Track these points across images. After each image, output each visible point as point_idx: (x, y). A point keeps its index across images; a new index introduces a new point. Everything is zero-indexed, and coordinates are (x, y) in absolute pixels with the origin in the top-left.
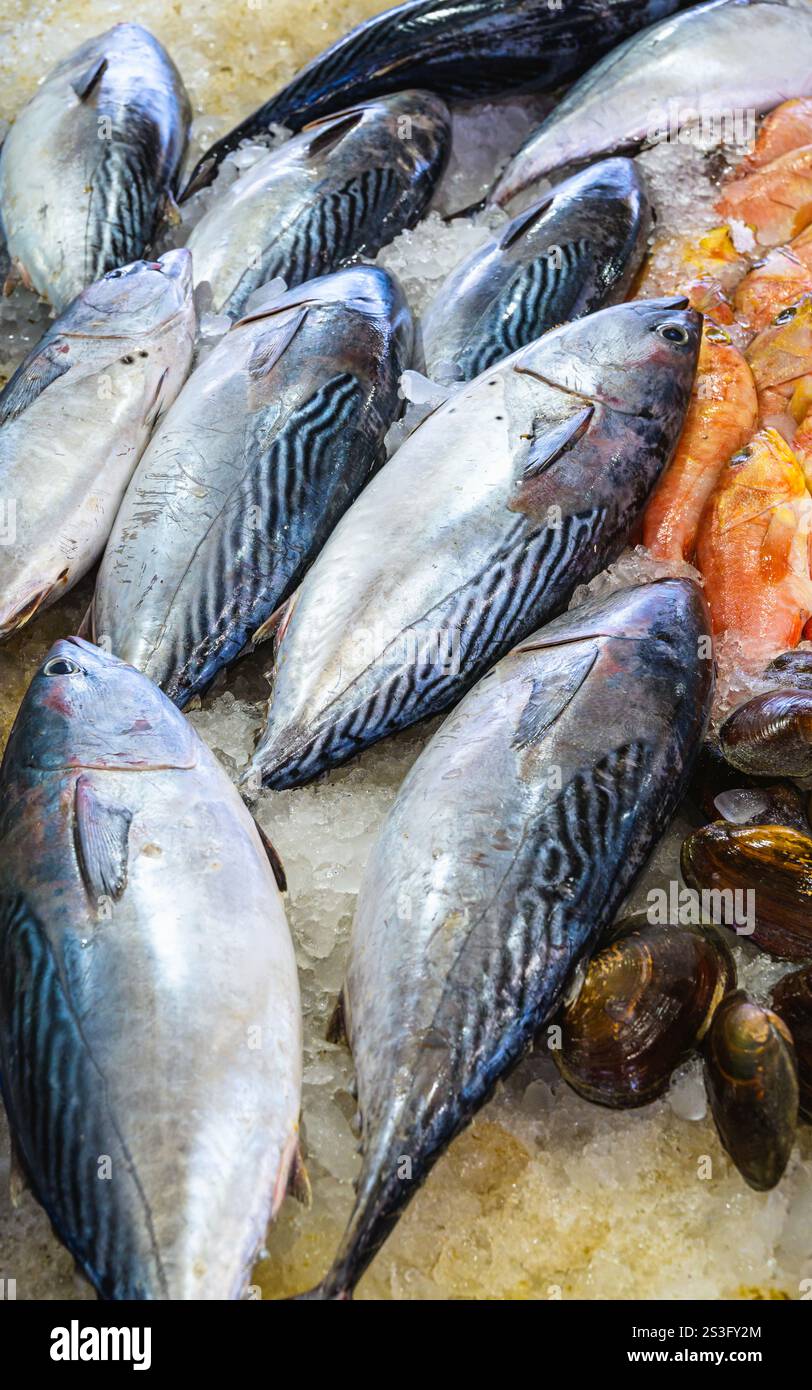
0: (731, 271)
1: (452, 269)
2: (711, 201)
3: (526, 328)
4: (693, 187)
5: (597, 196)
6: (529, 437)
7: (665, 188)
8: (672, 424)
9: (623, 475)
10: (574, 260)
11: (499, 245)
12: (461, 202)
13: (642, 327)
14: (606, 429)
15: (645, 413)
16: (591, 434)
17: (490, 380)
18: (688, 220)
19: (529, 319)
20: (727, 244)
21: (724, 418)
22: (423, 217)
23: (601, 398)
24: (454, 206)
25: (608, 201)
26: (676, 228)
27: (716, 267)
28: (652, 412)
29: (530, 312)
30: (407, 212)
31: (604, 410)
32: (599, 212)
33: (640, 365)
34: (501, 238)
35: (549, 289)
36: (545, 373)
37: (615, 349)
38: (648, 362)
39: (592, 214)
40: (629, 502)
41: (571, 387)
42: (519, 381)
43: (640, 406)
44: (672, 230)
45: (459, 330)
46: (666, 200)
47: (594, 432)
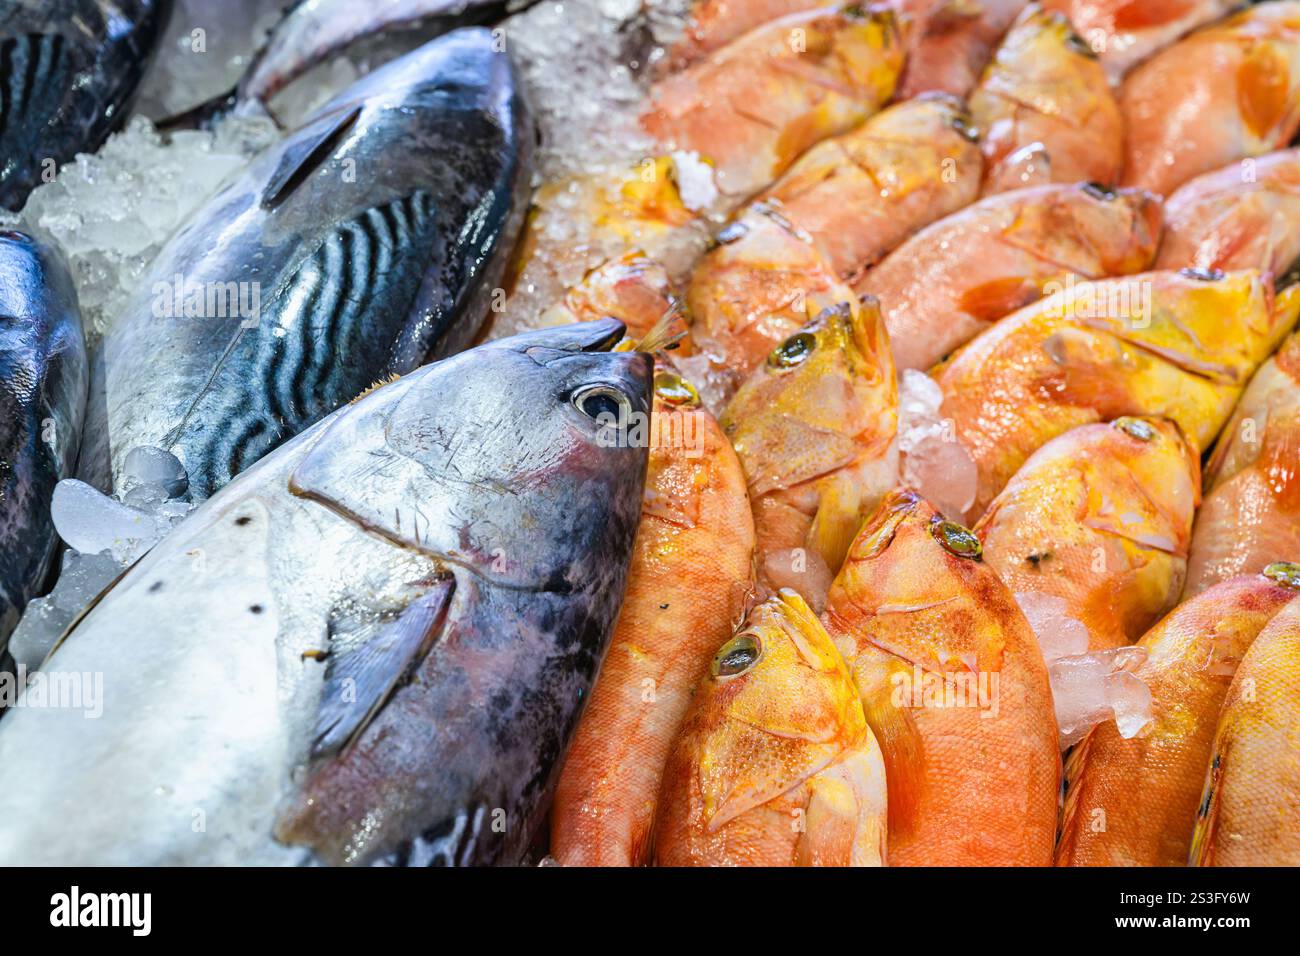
0: (679, 244)
1: (170, 235)
2: (632, 108)
3: (311, 376)
4: (601, 83)
5: (441, 104)
6: (320, 658)
7: (555, 84)
8: (607, 596)
9: (516, 725)
10: (402, 233)
11: (259, 198)
12: (193, 91)
13: (543, 393)
14: (480, 627)
15: (557, 584)
16: (450, 641)
17: (237, 513)
18: (598, 147)
19: (318, 359)
20: (669, 192)
21: (696, 565)
22: (119, 125)
23: (467, 557)
24: (181, 100)
25: (462, 115)
26: (578, 161)
27: (653, 237)
28: (569, 578)
29: (320, 343)
30: (88, 116)
31: (476, 585)
32: (446, 136)
33: (544, 479)
34: (265, 184)
35: (357, 294)
36: (353, 500)
37: (494, 442)
38: (559, 471)
39: (434, 141)
40: (528, 776)
41: (407, 533)
42: (299, 517)
43: (546, 568)
44: (571, 164)
45: (178, 379)
46: (557, 105)
47: (456, 636)
